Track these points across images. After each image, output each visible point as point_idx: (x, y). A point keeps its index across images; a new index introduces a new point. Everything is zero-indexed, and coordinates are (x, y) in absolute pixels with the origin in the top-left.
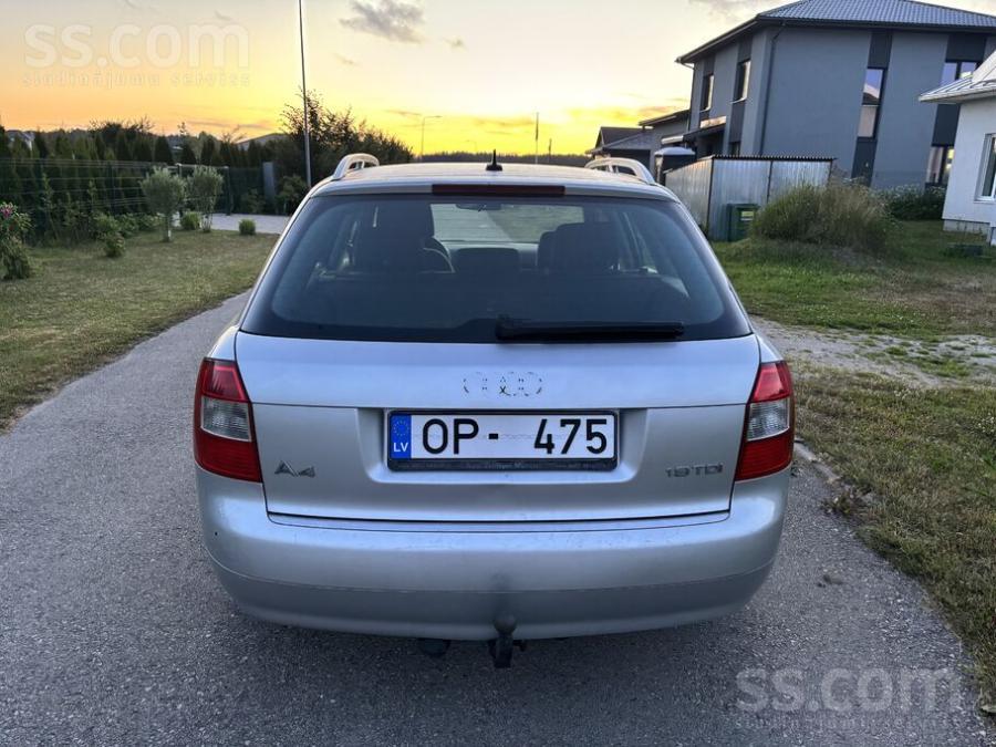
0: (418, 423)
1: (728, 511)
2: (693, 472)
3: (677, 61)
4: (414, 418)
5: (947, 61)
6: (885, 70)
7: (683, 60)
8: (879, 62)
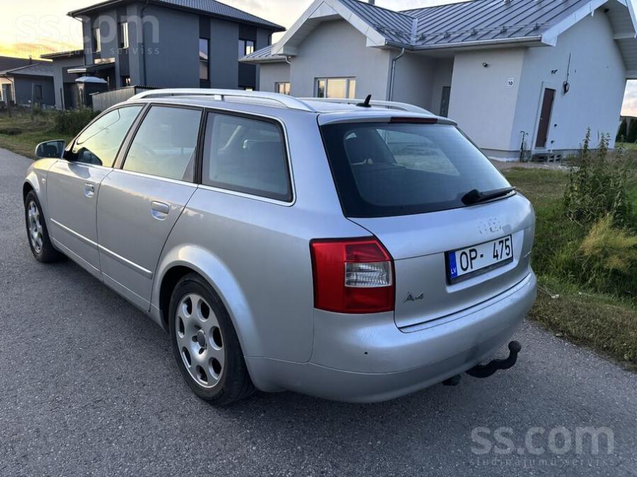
0: (458, 254)
3: (69, 14)
4: (456, 253)
5: (240, 39)
6: (209, 40)
7: (74, 14)
8: (205, 35)
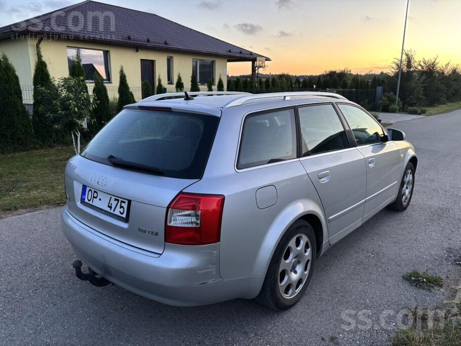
1: (161, 254)
2: (147, 232)
4: (87, 188)
